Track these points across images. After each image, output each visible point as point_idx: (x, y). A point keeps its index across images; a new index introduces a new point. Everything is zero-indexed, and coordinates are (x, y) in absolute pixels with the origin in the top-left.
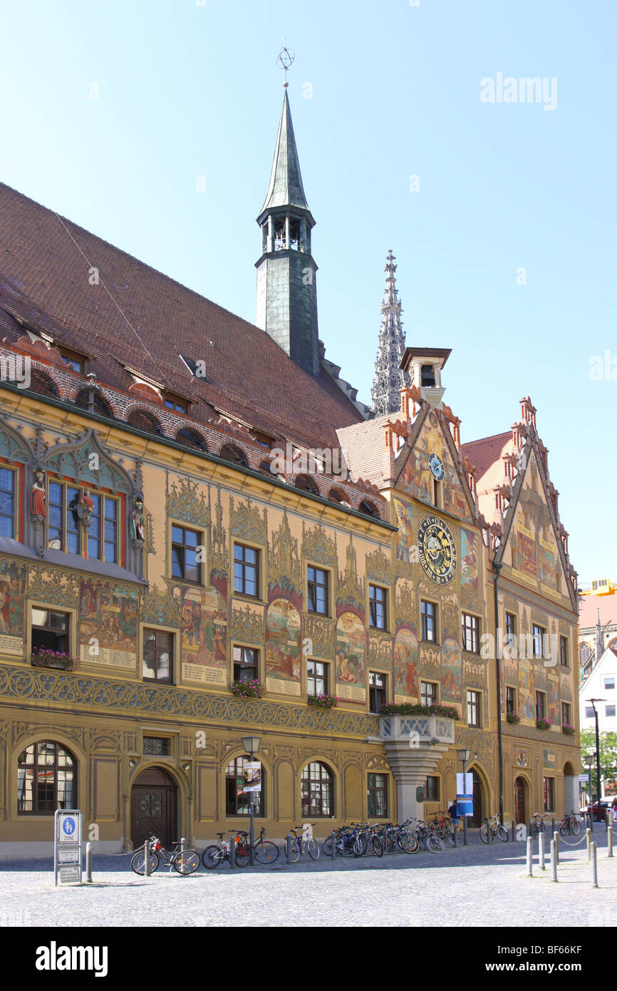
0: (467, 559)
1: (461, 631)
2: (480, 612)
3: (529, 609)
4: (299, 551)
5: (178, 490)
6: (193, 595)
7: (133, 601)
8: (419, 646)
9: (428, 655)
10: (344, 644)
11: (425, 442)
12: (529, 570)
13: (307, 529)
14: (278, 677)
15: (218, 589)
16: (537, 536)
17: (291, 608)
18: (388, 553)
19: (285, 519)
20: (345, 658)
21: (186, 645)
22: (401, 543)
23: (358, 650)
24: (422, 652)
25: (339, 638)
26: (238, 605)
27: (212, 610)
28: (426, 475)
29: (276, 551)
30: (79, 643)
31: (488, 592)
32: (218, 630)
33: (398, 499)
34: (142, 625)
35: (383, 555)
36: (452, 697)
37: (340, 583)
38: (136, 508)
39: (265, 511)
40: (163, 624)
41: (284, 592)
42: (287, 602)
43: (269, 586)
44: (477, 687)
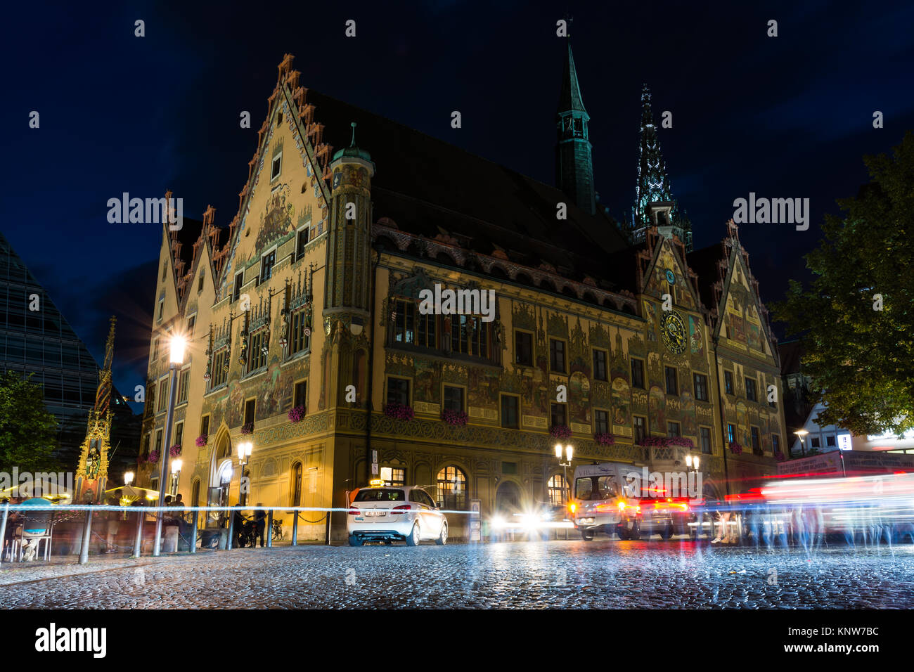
0: (695, 336)
1: (693, 385)
2: (706, 371)
3: (741, 367)
4: (587, 340)
5: (518, 310)
6: (528, 373)
7: (496, 379)
8: (665, 397)
9: (671, 404)
10: (616, 398)
11: (662, 261)
12: (739, 339)
13: (591, 326)
14: (577, 422)
15: (541, 368)
16: (744, 315)
17: (584, 377)
18: (642, 337)
19: (578, 321)
20: (618, 407)
21: (525, 404)
22: (650, 330)
23: (625, 402)
24: (667, 402)
25: (614, 395)
26: (554, 377)
27: (539, 381)
28: (663, 283)
29: (574, 341)
30: (468, 406)
31: (710, 358)
33: (646, 300)
34: (501, 393)
35: (639, 338)
36: (690, 432)
37: (613, 359)
39: (567, 317)
40: (513, 392)
41: (580, 366)
42: (581, 373)
43: (571, 363)
44: (706, 425)
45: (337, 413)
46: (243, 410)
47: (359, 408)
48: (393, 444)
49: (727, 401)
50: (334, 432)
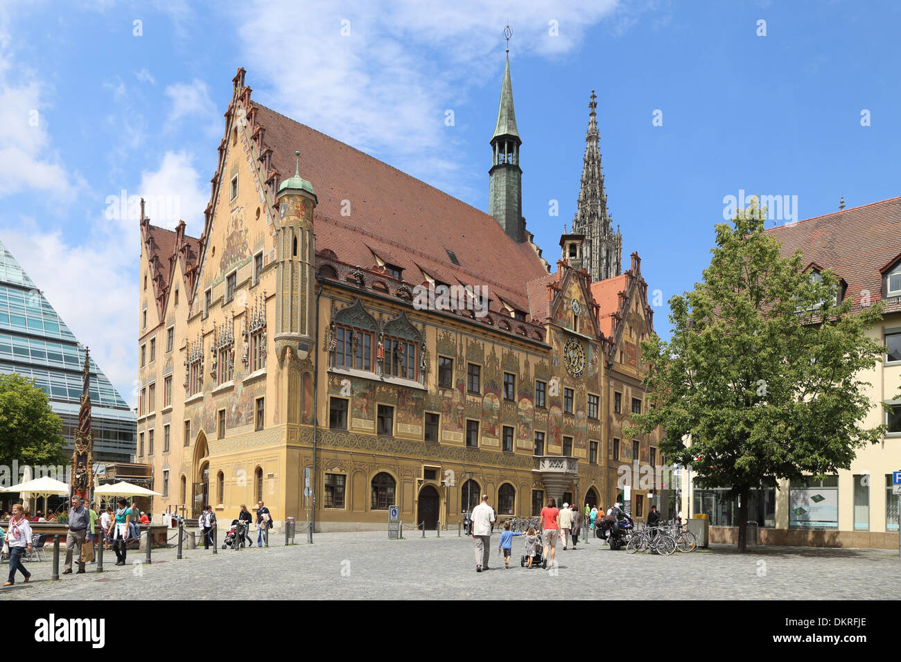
0: (592, 362)
1: (588, 405)
2: (599, 393)
3: (630, 389)
4: (500, 365)
5: (442, 338)
6: (448, 394)
7: (420, 399)
8: (562, 416)
9: (567, 421)
10: (521, 416)
11: (570, 292)
12: (631, 364)
13: (504, 352)
14: (488, 436)
15: (459, 390)
16: (637, 342)
17: (495, 397)
18: (547, 362)
19: (493, 348)
20: (523, 424)
21: (444, 421)
22: (554, 355)
23: (528, 420)
24: (564, 420)
25: (519, 413)
26: (469, 398)
27: (457, 401)
28: (570, 313)
29: (488, 366)
30: (397, 422)
31: (604, 381)
32: (459, 412)
33: (553, 329)
34: (425, 411)
35: (544, 364)
36: (581, 446)
37: (521, 382)
38: (422, 349)
39: (483, 344)
40: (434, 410)
41: (492, 388)
42: (493, 394)
43: (484, 386)
44: (595, 439)
45: (288, 428)
46: (216, 417)
47: (306, 424)
48: (335, 454)
49: (614, 418)
50: (285, 444)
